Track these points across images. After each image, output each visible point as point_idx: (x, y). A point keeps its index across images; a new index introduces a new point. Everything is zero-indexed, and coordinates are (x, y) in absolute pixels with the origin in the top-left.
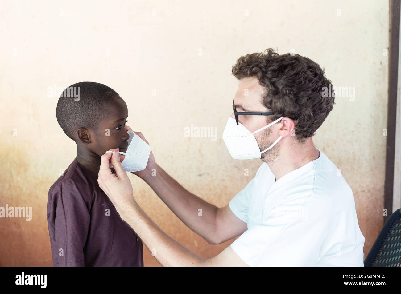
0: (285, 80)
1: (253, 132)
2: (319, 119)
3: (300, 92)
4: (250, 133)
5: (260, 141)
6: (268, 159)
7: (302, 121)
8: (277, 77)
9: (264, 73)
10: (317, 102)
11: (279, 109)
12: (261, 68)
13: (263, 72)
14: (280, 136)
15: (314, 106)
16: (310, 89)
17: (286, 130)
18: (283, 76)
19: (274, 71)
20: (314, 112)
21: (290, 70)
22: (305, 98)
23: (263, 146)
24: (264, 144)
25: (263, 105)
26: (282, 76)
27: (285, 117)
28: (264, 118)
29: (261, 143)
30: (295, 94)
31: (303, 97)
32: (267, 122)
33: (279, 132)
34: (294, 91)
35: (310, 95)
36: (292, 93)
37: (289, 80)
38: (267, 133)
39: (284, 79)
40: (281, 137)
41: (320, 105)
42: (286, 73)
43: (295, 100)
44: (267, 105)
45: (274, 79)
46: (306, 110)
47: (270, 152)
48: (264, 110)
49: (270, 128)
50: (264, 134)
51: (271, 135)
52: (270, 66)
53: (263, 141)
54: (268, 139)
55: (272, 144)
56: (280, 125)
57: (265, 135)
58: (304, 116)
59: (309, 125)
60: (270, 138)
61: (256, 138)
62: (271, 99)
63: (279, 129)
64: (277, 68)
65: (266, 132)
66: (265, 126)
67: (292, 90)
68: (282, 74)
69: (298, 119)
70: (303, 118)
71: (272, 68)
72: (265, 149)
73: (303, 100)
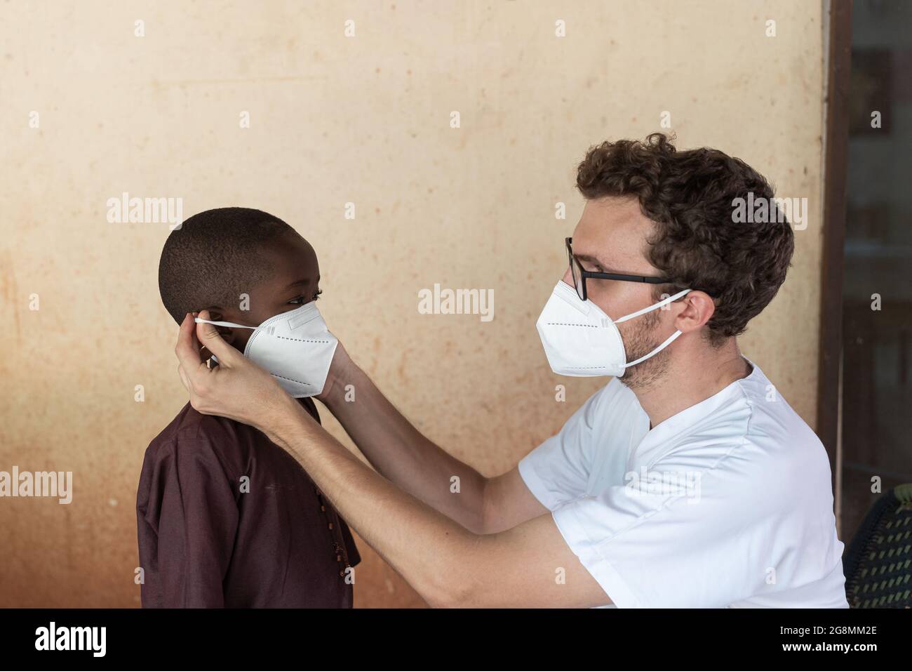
0: (705, 209)
1: (617, 319)
2: (764, 297)
3: (733, 239)
4: (609, 320)
5: (632, 339)
6: (640, 379)
7: (730, 302)
8: (685, 202)
9: (657, 190)
10: (765, 261)
11: (685, 271)
12: (649, 178)
13: (654, 187)
14: (676, 330)
15: (760, 269)
16: (755, 234)
17: (692, 317)
18: (700, 200)
19: (677, 187)
20: (757, 282)
21: (715, 188)
22: (744, 252)
23: (636, 351)
24: (639, 347)
25: (648, 260)
26: (698, 201)
27: (694, 289)
28: (646, 289)
29: (633, 343)
30: (723, 241)
31: (738, 249)
32: (652, 297)
33: (675, 321)
34: (722, 236)
35: (755, 245)
36: (717, 238)
37: (712, 209)
38: (650, 322)
39: (702, 207)
40: (678, 333)
41: (769, 268)
42: (708, 195)
43: (722, 255)
44: (659, 262)
45: (679, 206)
46: (741, 279)
47: (648, 364)
48: (649, 270)
49: (658, 311)
50: (643, 324)
51: (657, 327)
52: (670, 175)
53: (637, 339)
54: (649, 335)
55: (655, 346)
56: (681, 307)
57: (645, 327)
58: (735, 289)
59: (742, 309)
60: (654, 335)
61: (623, 331)
62: (669, 248)
63: (677, 314)
64: (684, 182)
65: (648, 320)
66: (646, 307)
67: (718, 233)
68: (698, 196)
69: (722, 297)
70: (732, 295)
71: (672, 180)
72: (638, 358)
73: (739, 256)
